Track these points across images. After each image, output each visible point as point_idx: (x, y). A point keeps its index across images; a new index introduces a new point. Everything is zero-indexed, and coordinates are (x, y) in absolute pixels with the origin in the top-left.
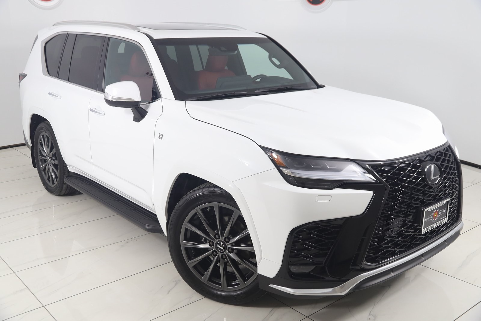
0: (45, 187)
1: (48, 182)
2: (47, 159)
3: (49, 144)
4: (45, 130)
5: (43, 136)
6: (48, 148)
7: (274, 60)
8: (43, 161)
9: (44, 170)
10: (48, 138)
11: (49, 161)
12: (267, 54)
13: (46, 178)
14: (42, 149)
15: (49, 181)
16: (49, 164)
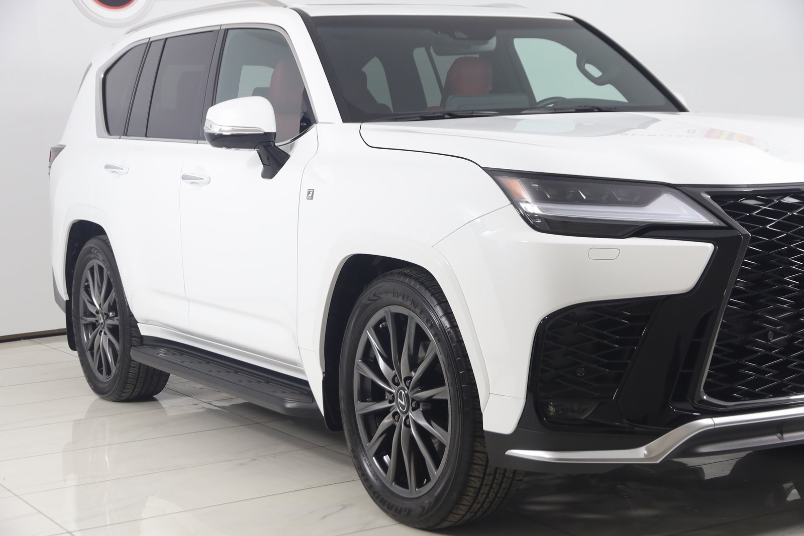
0: (91, 386)
1: (98, 374)
2: (97, 321)
3: (102, 285)
4: (96, 251)
5: (92, 269)
6: (100, 293)
7: (590, 68)
8: (90, 327)
9: (92, 348)
10: (101, 269)
11: (102, 324)
12: (574, 56)
13: (94, 365)
14: (90, 300)
15: (101, 372)
16: (101, 331)
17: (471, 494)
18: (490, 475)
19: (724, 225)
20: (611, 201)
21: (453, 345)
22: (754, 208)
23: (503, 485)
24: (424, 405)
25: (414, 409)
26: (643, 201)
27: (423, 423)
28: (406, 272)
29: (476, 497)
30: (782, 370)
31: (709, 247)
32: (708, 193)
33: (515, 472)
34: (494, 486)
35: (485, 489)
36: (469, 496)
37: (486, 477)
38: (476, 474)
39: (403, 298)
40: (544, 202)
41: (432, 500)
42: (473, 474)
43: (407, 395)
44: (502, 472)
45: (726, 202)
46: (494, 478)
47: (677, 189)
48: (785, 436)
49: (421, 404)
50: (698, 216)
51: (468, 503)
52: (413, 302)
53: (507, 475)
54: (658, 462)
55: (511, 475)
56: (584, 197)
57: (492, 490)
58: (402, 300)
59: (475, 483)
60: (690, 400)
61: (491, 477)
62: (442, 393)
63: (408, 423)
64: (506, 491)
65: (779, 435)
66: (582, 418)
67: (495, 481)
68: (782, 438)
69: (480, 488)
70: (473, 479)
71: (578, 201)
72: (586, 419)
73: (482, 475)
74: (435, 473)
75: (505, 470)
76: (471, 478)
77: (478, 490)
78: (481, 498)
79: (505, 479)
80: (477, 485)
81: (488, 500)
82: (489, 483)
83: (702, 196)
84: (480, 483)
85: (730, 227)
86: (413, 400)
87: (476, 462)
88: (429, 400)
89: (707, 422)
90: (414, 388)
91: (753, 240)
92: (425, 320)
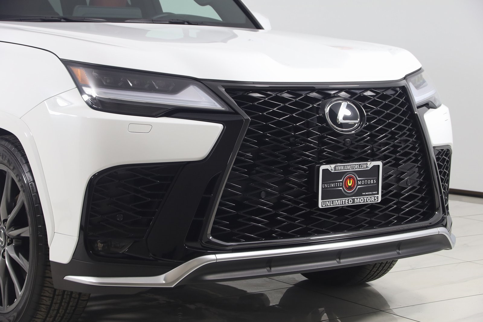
17: (43, 310)
18: (58, 295)
19: (232, 111)
20: (151, 89)
21: (33, 195)
22: (257, 99)
23: (71, 304)
24: (16, 241)
25: (9, 244)
26: (175, 90)
27: (14, 255)
28: (7, 137)
29: (48, 313)
30: (272, 220)
31: (220, 127)
32: (223, 86)
33: (80, 294)
34: (63, 304)
35: (56, 307)
36: (41, 311)
37: (56, 297)
38: (47, 294)
39: (2, 158)
40: (101, 88)
41: (15, 314)
42: (44, 294)
43: (5, 234)
44: (69, 293)
45: (236, 94)
46: (63, 298)
47: (201, 82)
48: (273, 269)
49: (14, 240)
50: (215, 103)
51: (41, 317)
52: (9, 161)
53: (73, 295)
54: (173, 286)
55: (77, 296)
56: (131, 85)
57: (61, 307)
58: (2, 160)
59: (47, 301)
60: (199, 241)
61: (60, 297)
62: (25, 232)
63: (4, 255)
64: (73, 308)
65: (269, 268)
66: (121, 252)
67: (64, 300)
68: (270, 271)
69: (51, 306)
70: (44, 298)
71: (127, 88)
72: (123, 253)
73: (52, 296)
74: (19, 293)
75: (72, 292)
76: (42, 298)
77: (49, 307)
78: (53, 313)
79: (72, 299)
80: (49, 303)
81: (58, 315)
82: (59, 302)
83: (218, 89)
84: (50, 302)
85: (236, 113)
86: (8, 237)
87: (46, 285)
88: (18, 237)
89: (212, 257)
90: (9, 228)
91: (252, 123)
92: (16, 175)
